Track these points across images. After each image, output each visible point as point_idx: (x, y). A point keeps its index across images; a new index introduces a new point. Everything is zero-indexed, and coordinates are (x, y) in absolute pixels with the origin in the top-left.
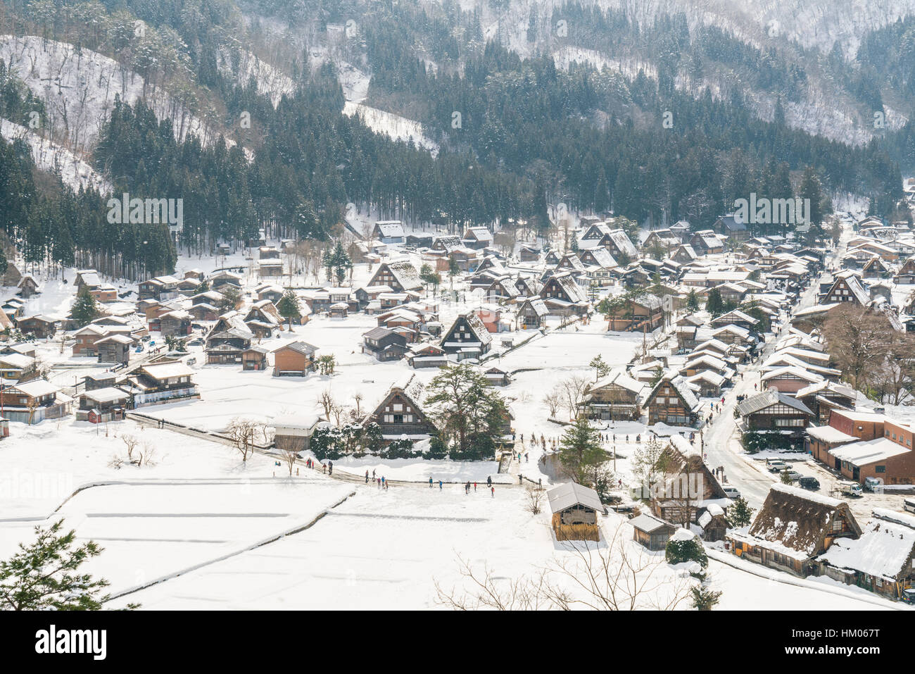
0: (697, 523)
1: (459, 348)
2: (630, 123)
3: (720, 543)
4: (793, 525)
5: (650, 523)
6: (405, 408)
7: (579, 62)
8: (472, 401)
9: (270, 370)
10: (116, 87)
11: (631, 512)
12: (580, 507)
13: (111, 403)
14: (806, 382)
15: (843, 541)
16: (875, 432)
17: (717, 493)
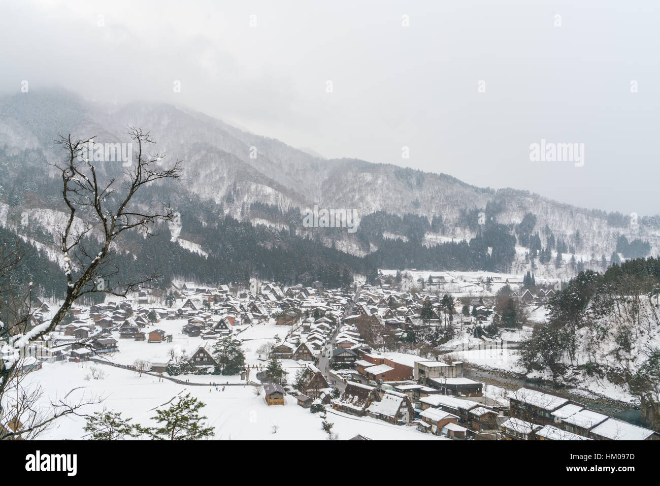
0: (319, 397)
1: (221, 332)
2: (280, 247)
3: (329, 405)
4: (356, 397)
5: (303, 397)
6: (204, 355)
7: (260, 224)
8: (231, 352)
9: (147, 340)
10: (82, 229)
11: (295, 394)
12: (277, 392)
13: (84, 354)
14: (353, 344)
15: (375, 403)
16: (381, 362)
17: (327, 386)
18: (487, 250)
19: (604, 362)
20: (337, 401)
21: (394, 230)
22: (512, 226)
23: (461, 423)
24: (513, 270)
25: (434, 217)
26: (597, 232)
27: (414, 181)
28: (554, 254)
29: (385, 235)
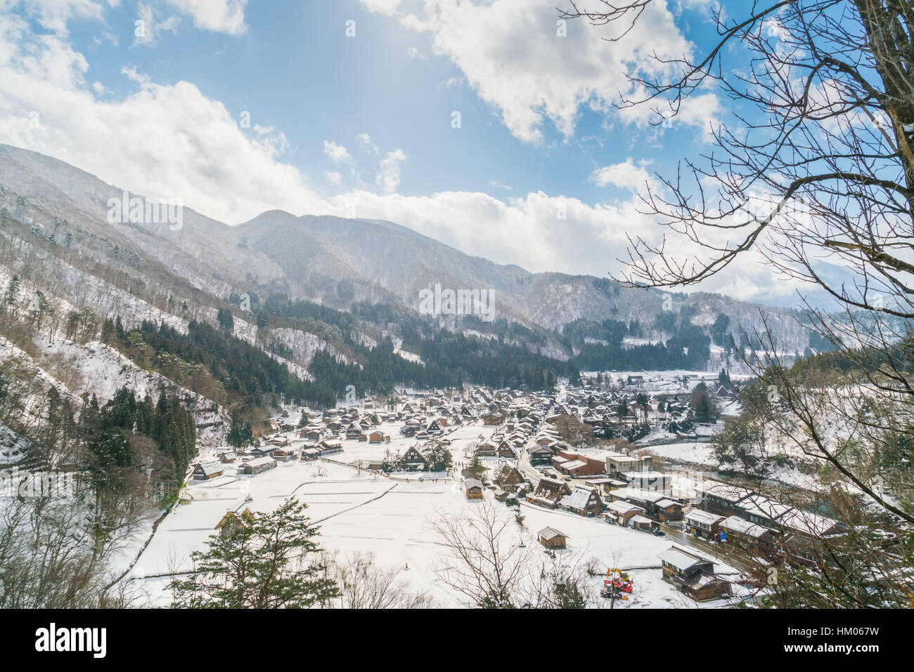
0: (516, 492)
1: (433, 432)
2: (489, 354)
3: (524, 499)
4: (549, 491)
5: (500, 492)
6: (415, 454)
7: (472, 334)
8: (438, 451)
9: (368, 441)
10: (317, 345)
11: (494, 489)
12: (476, 487)
13: (313, 454)
14: (551, 441)
15: (566, 496)
16: (575, 458)
17: (522, 481)
18: (683, 350)
19: (793, 454)
20: (530, 495)
21: (595, 335)
22: (705, 327)
23: (648, 515)
24: (709, 367)
25: (631, 322)
26: (789, 329)
27: (611, 289)
28: (748, 352)
29: (586, 340)
